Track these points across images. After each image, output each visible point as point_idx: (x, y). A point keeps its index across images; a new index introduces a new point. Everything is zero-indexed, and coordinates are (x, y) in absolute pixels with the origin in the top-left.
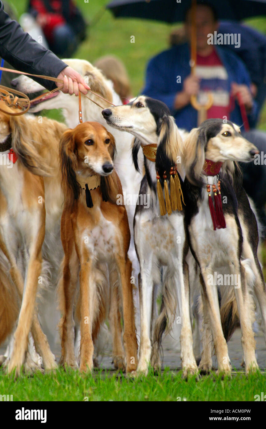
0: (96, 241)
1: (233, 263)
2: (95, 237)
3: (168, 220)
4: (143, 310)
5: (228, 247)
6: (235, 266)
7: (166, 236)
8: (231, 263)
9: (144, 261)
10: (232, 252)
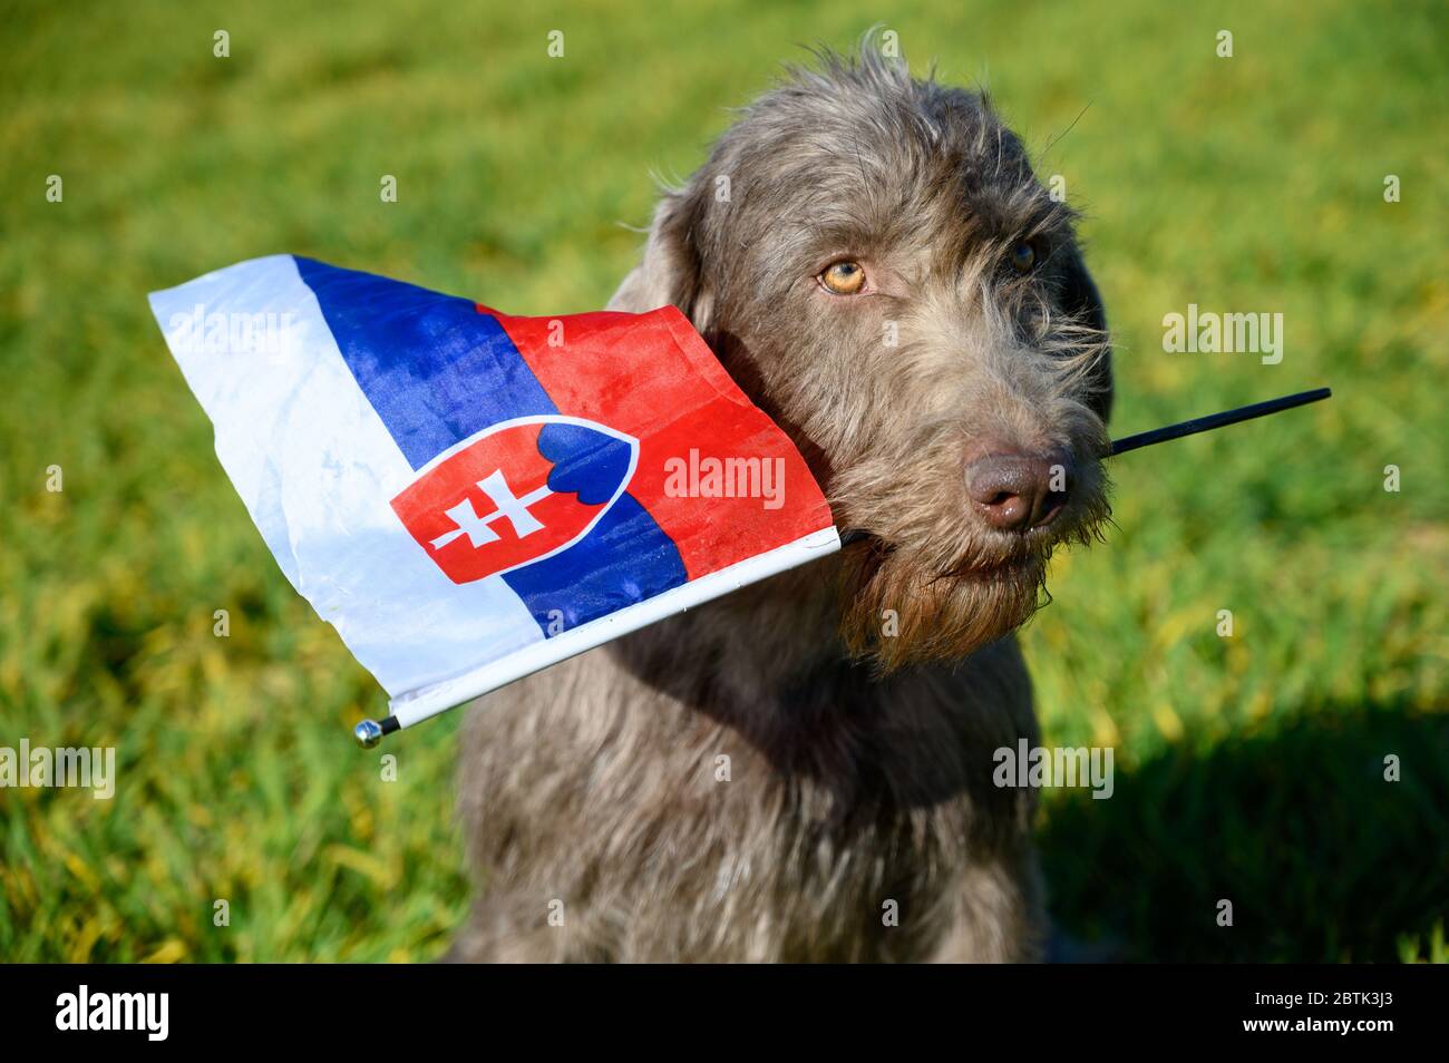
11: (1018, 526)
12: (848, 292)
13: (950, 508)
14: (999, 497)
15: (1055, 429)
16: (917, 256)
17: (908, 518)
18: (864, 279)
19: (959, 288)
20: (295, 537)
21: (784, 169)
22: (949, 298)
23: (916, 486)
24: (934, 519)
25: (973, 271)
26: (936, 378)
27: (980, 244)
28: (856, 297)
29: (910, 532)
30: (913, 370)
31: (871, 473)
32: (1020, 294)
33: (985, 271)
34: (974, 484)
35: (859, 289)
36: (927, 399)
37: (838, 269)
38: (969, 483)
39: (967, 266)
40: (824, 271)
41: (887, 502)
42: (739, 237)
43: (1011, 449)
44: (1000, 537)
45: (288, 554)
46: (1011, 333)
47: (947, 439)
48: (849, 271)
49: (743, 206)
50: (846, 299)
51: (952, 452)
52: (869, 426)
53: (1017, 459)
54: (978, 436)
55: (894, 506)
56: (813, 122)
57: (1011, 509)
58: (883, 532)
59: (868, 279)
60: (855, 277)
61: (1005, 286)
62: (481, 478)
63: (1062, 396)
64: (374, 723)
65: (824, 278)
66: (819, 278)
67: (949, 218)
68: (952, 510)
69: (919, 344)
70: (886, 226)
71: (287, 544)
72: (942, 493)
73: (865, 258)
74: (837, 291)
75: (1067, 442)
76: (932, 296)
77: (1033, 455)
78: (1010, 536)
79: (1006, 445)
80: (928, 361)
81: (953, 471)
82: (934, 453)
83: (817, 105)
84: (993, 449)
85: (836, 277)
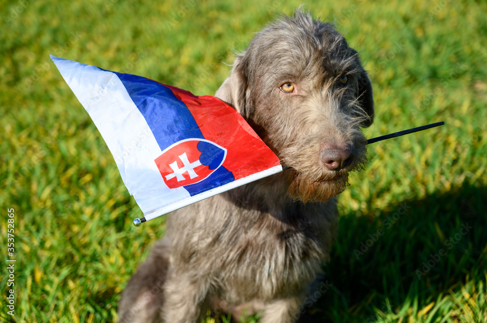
11: (337, 169)
12: (289, 92)
13: (316, 163)
14: (331, 162)
15: (349, 140)
16: (310, 83)
17: (303, 165)
18: (294, 88)
19: (322, 93)
20: (126, 167)
21: (271, 53)
22: (319, 96)
23: (306, 156)
24: (311, 166)
25: (326, 87)
26: (313, 122)
27: (328, 79)
28: (292, 94)
29: (304, 170)
30: (307, 119)
31: (293, 150)
32: (342, 93)
33: (330, 87)
34: (323, 158)
35: (292, 91)
36: (310, 129)
37: (286, 85)
38: (321, 157)
39: (324, 86)
40: (282, 86)
41: (298, 160)
42: (258, 73)
43: (335, 147)
44: (331, 172)
45: (124, 172)
46: (338, 107)
47: (316, 143)
48: (289, 85)
49: (260, 64)
50: (288, 94)
51: (317, 147)
52: (294, 135)
53: (336, 150)
54: (324, 143)
55: (300, 161)
56: (280, 38)
57: (334, 165)
58: (297, 168)
59: (295, 89)
60: (291, 88)
61: (337, 91)
62: (180, 155)
63: (352, 128)
64: (139, 220)
65: (282, 88)
66: (280, 88)
67: (319, 71)
68: (317, 164)
69: (310, 111)
70: (300, 73)
71: (124, 169)
72: (313, 158)
73: (294, 83)
74: (286, 92)
75: (352, 144)
76: (314, 95)
77: (341, 149)
78: (335, 171)
79: (333, 146)
80: (312, 117)
81: (317, 152)
82: (312, 146)
83: (282, 32)
84: (329, 147)
85: (285, 88)
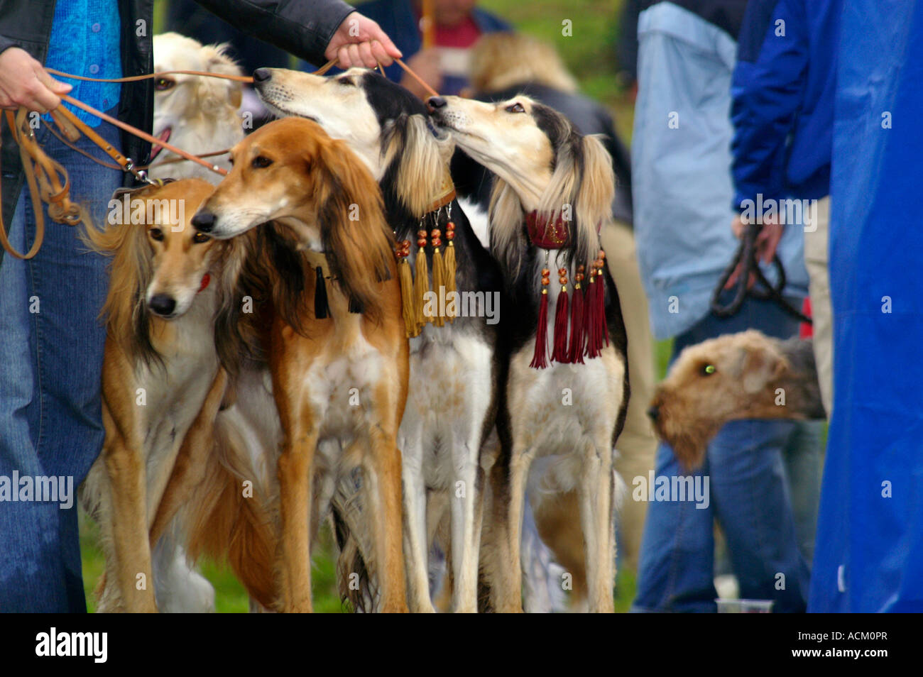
0: (336, 389)
1: (598, 454)
2: (333, 382)
3: (455, 349)
4: (412, 549)
5: (597, 415)
6: (601, 461)
7: (449, 385)
8: (595, 452)
9: (406, 442)
10: (602, 428)
